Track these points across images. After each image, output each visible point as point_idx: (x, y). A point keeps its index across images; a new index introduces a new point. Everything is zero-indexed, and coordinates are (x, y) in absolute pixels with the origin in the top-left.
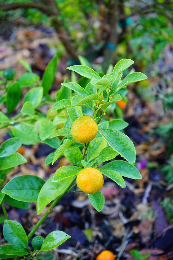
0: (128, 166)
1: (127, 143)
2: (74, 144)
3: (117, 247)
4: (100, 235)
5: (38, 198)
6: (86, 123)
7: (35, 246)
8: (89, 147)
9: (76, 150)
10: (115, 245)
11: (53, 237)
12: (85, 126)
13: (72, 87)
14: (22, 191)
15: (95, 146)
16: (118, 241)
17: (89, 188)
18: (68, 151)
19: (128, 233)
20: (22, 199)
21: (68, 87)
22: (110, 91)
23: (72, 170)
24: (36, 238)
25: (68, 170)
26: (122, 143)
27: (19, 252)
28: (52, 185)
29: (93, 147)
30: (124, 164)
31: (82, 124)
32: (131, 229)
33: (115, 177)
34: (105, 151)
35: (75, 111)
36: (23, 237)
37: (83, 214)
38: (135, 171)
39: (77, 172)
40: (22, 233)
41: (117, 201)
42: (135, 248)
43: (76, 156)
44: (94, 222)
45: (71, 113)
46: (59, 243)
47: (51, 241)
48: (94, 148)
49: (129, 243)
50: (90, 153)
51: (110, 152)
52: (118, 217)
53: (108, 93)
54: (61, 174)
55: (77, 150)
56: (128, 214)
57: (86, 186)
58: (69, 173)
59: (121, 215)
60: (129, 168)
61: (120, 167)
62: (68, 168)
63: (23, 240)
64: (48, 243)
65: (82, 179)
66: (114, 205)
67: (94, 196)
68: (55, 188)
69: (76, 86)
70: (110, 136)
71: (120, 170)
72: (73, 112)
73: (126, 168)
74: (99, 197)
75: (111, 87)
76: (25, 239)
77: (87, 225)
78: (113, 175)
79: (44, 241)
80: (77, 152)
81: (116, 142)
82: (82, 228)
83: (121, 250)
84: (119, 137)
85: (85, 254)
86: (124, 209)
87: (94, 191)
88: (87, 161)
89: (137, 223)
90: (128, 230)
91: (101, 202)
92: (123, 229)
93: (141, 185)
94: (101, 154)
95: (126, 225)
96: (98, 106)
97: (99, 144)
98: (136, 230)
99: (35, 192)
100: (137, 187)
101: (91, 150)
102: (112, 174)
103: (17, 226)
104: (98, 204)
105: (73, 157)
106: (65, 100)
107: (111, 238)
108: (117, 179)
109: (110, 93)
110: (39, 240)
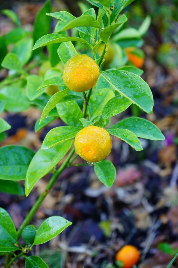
0: (145, 124)
1: (140, 86)
2: (69, 97)
3: (142, 241)
4: (120, 227)
5: (27, 174)
6: (82, 63)
7: (26, 239)
8: (91, 101)
9: (73, 107)
10: (139, 239)
11: (49, 226)
12: (81, 66)
13: (61, 17)
14: (6, 167)
15: (99, 100)
16: (143, 234)
17: (92, 153)
18: (64, 110)
19: (155, 223)
20: (6, 176)
21: (55, 17)
22: (111, 12)
23: (68, 131)
24: (27, 229)
25: (63, 132)
26: (133, 87)
27: (4, 248)
28: (45, 156)
29: (97, 101)
30: (139, 122)
31: (76, 65)
32: (158, 218)
33: (128, 138)
34: (111, 103)
35: (68, 52)
36: (11, 228)
37: (98, 204)
38: (155, 130)
39: (75, 133)
40: (8, 222)
41: (139, 186)
42: (165, 241)
43: (75, 116)
44: (112, 212)
45: (63, 55)
46: (56, 232)
47: (47, 230)
48: (98, 103)
49: (156, 236)
50: (92, 109)
51: (119, 103)
52: (141, 206)
53: (109, 16)
54: (55, 137)
55: (75, 107)
56: (153, 200)
57: (87, 150)
58: (65, 135)
59: (145, 202)
60: (146, 127)
61: (135, 127)
62: (62, 129)
63: (10, 231)
64: (43, 233)
65: (81, 142)
66: (135, 191)
67: (102, 169)
68: (48, 160)
69: (66, 15)
70: (115, 79)
71: (134, 130)
72: (66, 54)
73: (142, 126)
74: (109, 169)
75: (112, 7)
76: (13, 230)
77: (103, 217)
78: (124, 135)
79: (38, 232)
80: (75, 110)
81: (124, 86)
82: (97, 220)
83: (147, 244)
84: (129, 79)
85: (102, 251)
86: (148, 194)
87: (99, 157)
88: (89, 120)
89: (165, 210)
90: (155, 220)
91: (112, 176)
92: (148, 219)
93: (168, 164)
94: (106, 108)
95: (152, 215)
96: (99, 41)
97: (104, 96)
98: (164, 220)
99: (23, 167)
100: (163, 168)
101: (94, 105)
102: (123, 133)
103: (2, 214)
104: (107, 178)
105: (71, 117)
106: (52, 35)
107: (134, 231)
108: (130, 139)
109: (111, 16)
110: (32, 230)
